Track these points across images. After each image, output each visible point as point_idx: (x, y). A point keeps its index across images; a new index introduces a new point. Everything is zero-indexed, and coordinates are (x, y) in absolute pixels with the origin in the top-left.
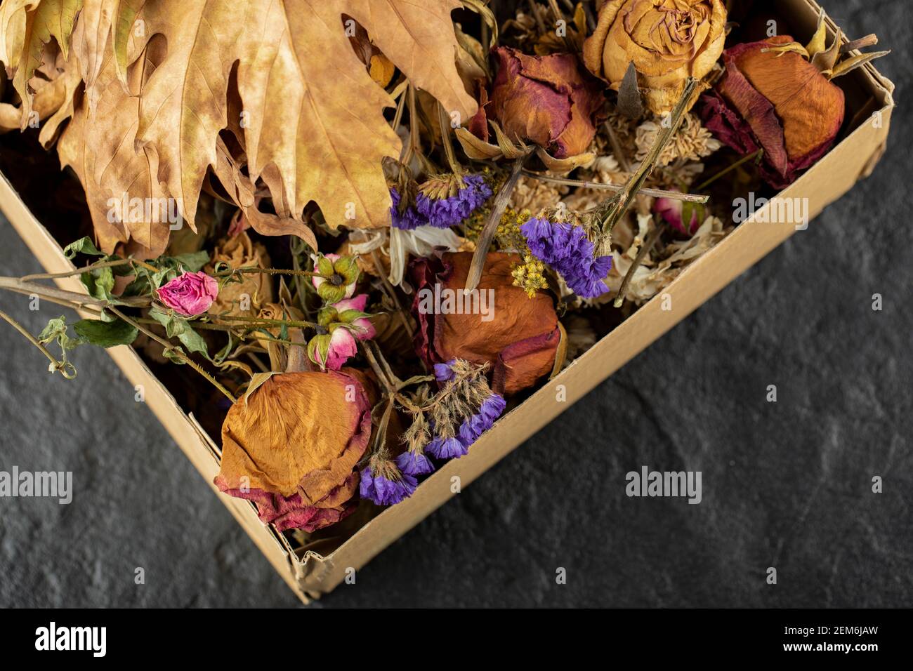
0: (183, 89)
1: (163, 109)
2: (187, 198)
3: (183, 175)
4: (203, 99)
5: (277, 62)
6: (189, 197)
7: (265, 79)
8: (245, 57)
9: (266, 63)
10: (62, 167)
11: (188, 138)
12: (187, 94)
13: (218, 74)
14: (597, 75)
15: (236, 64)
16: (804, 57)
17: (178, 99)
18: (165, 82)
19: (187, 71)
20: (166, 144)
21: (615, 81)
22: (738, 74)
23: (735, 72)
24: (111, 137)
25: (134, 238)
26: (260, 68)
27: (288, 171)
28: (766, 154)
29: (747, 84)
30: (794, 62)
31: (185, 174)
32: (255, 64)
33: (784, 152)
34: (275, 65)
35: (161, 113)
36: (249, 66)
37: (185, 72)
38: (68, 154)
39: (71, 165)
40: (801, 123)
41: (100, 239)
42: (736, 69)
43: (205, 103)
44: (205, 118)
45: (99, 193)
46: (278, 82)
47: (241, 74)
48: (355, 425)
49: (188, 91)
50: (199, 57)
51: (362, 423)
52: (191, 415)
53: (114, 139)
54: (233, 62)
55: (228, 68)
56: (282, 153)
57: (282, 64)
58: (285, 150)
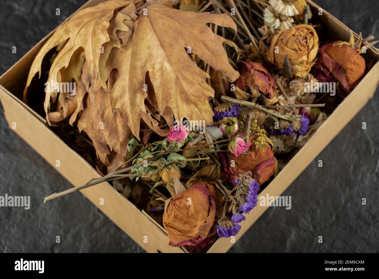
0: (129, 85)
1: (122, 95)
2: (135, 127)
3: (133, 118)
4: (137, 88)
5: (163, 68)
6: (136, 126)
7: (160, 75)
8: (151, 69)
9: (159, 69)
10: (80, 131)
11: (133, 103)
12: (130, 87)
13: (141, 78)
14: (273, 62)
15: (147, 73)
16: (349, 46)
17: (127, 89)
18: (121, 85)
19: (129, 79)
20: (124, 108)
21: (280, 64)
22: (326, 55)
23: (325, 55)
24: (100, 112)
25: (114, 150)
26: (158, 72)
27: (174, 108)
28: (340, 84)
29: (330, 58)
30: (346, 48)
31: (134, 118)
32: (155, 71)
33: (347, 83)
34: (163, 69)
35: (121, 97)
36: (153, 72)
37: (128, 79)
38: (82, 126)
39: (84, 130)
40: (352, 70)
41: (99, 155)
42: (325, 54)
43: (137, 89)
44: (139, 95)
45: (97, 136)
46: (165, 75)
47: (151, 75)
48: (209, 202)
49: (131, 86)
50: (133, 73)
51: (211, 201)
52: (143, 211)
53: (101, 113)
54: (146, 72)
55: (144, 75)
56: (171, 101)
57: (166, 68)
58: (172, 100)
